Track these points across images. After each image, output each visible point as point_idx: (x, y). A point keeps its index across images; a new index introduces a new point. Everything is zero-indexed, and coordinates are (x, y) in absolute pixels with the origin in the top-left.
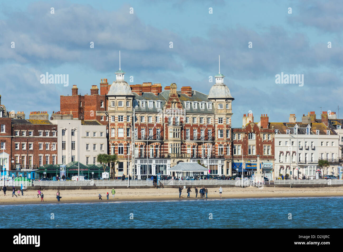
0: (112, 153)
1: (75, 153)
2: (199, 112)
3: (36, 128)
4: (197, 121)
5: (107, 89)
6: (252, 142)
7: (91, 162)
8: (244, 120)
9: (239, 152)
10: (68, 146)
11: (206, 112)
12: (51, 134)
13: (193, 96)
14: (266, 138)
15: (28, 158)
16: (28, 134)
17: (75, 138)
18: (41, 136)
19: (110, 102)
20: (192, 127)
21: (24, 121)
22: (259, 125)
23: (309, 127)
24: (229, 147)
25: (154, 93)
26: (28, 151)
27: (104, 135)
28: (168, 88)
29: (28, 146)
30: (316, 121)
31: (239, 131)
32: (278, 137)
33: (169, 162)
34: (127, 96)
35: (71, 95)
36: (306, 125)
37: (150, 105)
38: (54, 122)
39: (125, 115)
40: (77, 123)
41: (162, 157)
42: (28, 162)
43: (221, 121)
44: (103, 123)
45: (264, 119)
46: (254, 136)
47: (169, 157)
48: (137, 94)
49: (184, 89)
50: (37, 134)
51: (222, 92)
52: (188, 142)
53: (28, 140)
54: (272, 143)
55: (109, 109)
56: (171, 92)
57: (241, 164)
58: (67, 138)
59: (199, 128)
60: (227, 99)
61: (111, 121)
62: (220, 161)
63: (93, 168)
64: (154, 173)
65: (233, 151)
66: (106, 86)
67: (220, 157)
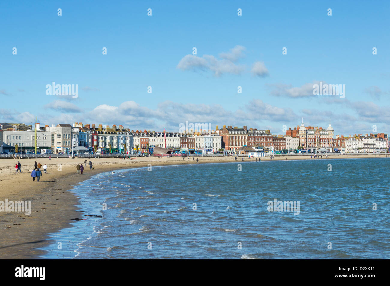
0: (300, 146)
1: (290, 146)
2: (324, 134)
3: (280, 139)
4: (324, 137)
5: (299, 128)
6: (339, 143)
7: (295, 149)
8: (337, 137)
9: (335, 145)
10: (289, 144)
11: (327, 134)
12: (284, 141)
13: (323, 130)
14: (343, 141)
15: (278, 147)
16: (278, 141)
17: (290, 142)
18: (281, 141)
19: (300, 132)
20: (323, 139)
21: (276, 137)
22: (341, 138)
23: (355, 138)
24: (333, 144)
25: (312, 129)
26: (278, 146)
27: (298, 141)
28: (315, 128)
29: (278, 144)
30: (357, 137)
31: (335, 140)
32: (346, 141)
33: (316, 149)
34: (305, 130)
35: (289, 130)
36: (354, 138)
37: (311, 133)
38: (285, 138)
39: (304, 136)
40: (291, 138)
41: (314, 147)
42: (278, 149)
43: (330, 137)
44: (298, 138)
45: (343, 136)
46: (340, 141)
47: (316, 147)
48: (307, 130)
49: (320, 128)
50: (280, 141)
51: (331, 129)
52: (321, 143)
53: (278, 142)
54: (344, 143)
55: (299, 134)
56: (317, 129)
57: (336, 149)
58: (288, 142)
59: (325, 139)
60: (332, 131)
61: (300, 137)
62: (330, 148)
63: (296, 150)
64: (312, 152)
65: (334, 145)
66: (298, 128)
67: (330, 147)
